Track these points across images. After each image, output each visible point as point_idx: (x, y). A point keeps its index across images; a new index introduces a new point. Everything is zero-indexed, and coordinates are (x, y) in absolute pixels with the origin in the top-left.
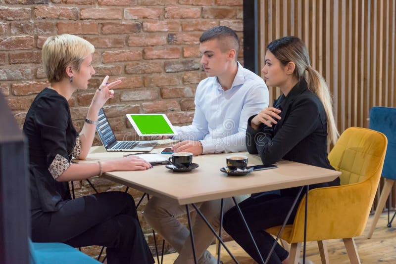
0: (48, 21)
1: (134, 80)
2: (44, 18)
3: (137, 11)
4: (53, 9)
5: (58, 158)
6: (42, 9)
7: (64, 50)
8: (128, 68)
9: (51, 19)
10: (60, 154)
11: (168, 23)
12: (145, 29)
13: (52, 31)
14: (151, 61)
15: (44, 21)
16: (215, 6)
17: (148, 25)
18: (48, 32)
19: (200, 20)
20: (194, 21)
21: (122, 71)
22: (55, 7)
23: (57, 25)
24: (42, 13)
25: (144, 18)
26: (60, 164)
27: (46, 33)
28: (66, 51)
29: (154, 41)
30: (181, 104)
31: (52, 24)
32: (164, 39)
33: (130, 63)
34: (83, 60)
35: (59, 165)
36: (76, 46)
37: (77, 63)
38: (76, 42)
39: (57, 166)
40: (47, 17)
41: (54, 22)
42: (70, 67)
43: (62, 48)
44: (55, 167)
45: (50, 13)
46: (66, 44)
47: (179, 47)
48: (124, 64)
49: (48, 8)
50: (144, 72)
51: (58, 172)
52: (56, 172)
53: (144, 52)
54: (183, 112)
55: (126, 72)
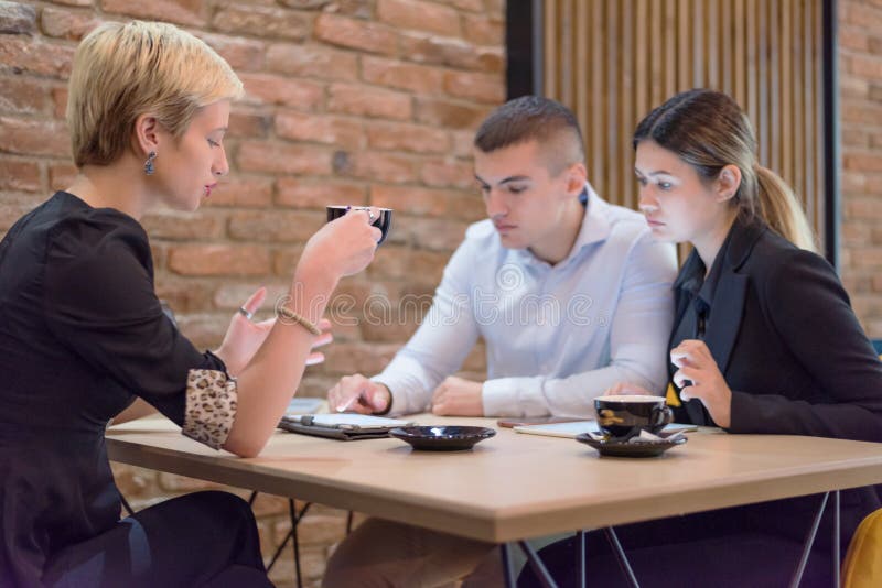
0: (29, 80)
1: (250, 256)
2: (18, 72)
3: (261, 84)
4: (43, 50)
5: (196, 382)
6: (16, 46)
7: (145, 58)
8: (236, 225)
9: (39, 75)
10: (197, 368)
11: (336, 124)
12: (281, 132)
13: (39, 107)
14: (291, 214)
15: (16, 79)
16: (443, 98)
17: (287, 122)
18: (27, 109)
19: (410, 127)
20: (395, 127)
21: (218, 229)
22: (50, 47)
23: (53, 94)
24: (11, 55)
25: (279, 103)
26: (213, 396)
27: (21, 111)
28: (152, 64)
29: (300, 163)
30: (363, 326)
31: (40, 90)
32: (324, 160)
33: (241, 213)
34: (198, 110)
35: (210, 401)
36: (186, 59)
37: (178, 112)
38: (189, 48)
39: (205, 405)
40: (26, 69)
41: (46, 85)
42: (153, 120)
43: (139, 51)
44: (202, 410)
45: (34, 60)
46: (156, 43)
47: (361, 186)
48: (224, 213)
49: (32, 45)
50: (274, 239)
51: (220, 420)
52: (214, 425)
53: (275, 190)
54: (368, 348)
55: (230, 235)
